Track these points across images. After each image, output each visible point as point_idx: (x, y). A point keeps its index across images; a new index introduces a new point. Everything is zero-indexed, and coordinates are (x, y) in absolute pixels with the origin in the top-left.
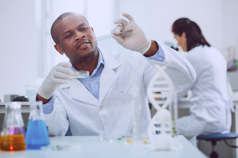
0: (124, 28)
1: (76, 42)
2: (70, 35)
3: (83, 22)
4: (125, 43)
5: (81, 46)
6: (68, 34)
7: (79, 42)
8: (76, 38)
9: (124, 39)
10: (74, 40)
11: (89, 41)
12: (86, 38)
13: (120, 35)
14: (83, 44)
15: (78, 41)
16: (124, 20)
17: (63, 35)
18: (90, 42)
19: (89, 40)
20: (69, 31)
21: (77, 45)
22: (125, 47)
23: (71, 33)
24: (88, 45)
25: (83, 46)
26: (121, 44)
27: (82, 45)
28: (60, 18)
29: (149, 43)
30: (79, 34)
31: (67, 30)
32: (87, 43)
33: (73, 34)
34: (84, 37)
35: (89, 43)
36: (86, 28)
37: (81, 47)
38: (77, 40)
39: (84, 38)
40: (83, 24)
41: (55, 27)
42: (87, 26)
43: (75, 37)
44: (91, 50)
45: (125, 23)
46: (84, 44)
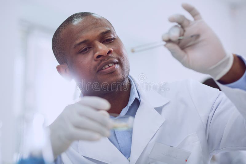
0: (184, 31)
1: (96, 61)
2: (86, 49)
3: (109, 29)
4: (186, 57)
5: (104, 68)
6: (83, 47)
7: (101, 61)
8: (97, 54)
9: (186, 52)
10: (93, 57)
11: (117, 61)
12: (113, 55)
13: (178, 42)
14: (107, 64)
15: (100, 58)
16: (183, 17)
17: (75, 48)
18: (120, 63)
19: (119, 59)
20: (85, 42)
21: (98, 65)
22: (186, 64)
23: (89, 46)
24: (117, 67)
25: (108, 69)
26: (179, 59)
27: (107, 66)
28: (70, 20)
29: (228, 59)
30: (102, 48)
31: (81, 40)
32: (115, 63)
33: (91, 48)
34: (110, 52)
35: (117, 63)
36: (112, 39)
37: (105, 70)
38: (99, 56)
39: (110, 55)
40: (108, 32)
41: (61, 34)
42: (114, 35)
43: (95, 53)
44: (121, 76)
45: (185, 23)
46: (110, 65)
